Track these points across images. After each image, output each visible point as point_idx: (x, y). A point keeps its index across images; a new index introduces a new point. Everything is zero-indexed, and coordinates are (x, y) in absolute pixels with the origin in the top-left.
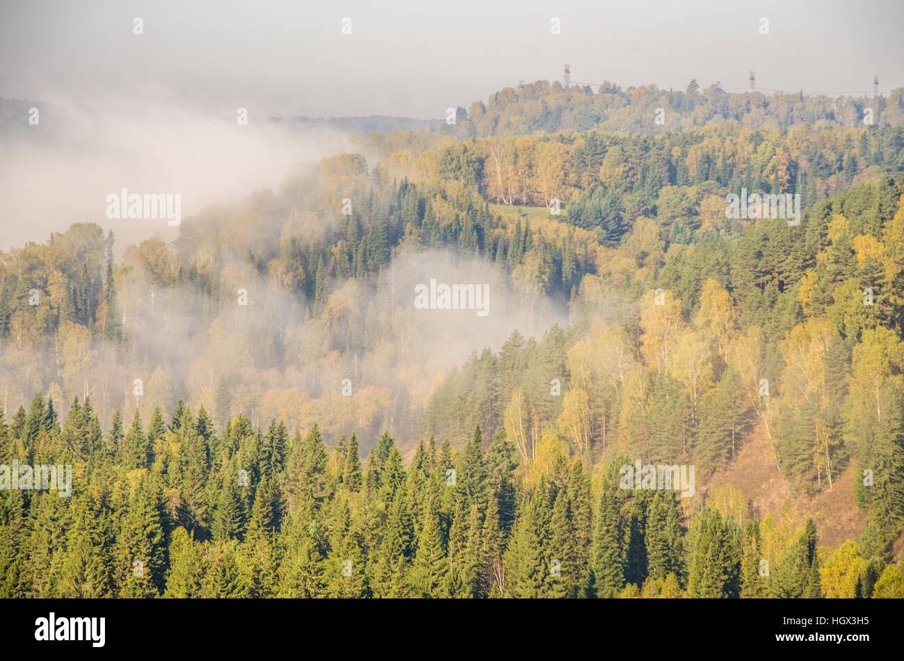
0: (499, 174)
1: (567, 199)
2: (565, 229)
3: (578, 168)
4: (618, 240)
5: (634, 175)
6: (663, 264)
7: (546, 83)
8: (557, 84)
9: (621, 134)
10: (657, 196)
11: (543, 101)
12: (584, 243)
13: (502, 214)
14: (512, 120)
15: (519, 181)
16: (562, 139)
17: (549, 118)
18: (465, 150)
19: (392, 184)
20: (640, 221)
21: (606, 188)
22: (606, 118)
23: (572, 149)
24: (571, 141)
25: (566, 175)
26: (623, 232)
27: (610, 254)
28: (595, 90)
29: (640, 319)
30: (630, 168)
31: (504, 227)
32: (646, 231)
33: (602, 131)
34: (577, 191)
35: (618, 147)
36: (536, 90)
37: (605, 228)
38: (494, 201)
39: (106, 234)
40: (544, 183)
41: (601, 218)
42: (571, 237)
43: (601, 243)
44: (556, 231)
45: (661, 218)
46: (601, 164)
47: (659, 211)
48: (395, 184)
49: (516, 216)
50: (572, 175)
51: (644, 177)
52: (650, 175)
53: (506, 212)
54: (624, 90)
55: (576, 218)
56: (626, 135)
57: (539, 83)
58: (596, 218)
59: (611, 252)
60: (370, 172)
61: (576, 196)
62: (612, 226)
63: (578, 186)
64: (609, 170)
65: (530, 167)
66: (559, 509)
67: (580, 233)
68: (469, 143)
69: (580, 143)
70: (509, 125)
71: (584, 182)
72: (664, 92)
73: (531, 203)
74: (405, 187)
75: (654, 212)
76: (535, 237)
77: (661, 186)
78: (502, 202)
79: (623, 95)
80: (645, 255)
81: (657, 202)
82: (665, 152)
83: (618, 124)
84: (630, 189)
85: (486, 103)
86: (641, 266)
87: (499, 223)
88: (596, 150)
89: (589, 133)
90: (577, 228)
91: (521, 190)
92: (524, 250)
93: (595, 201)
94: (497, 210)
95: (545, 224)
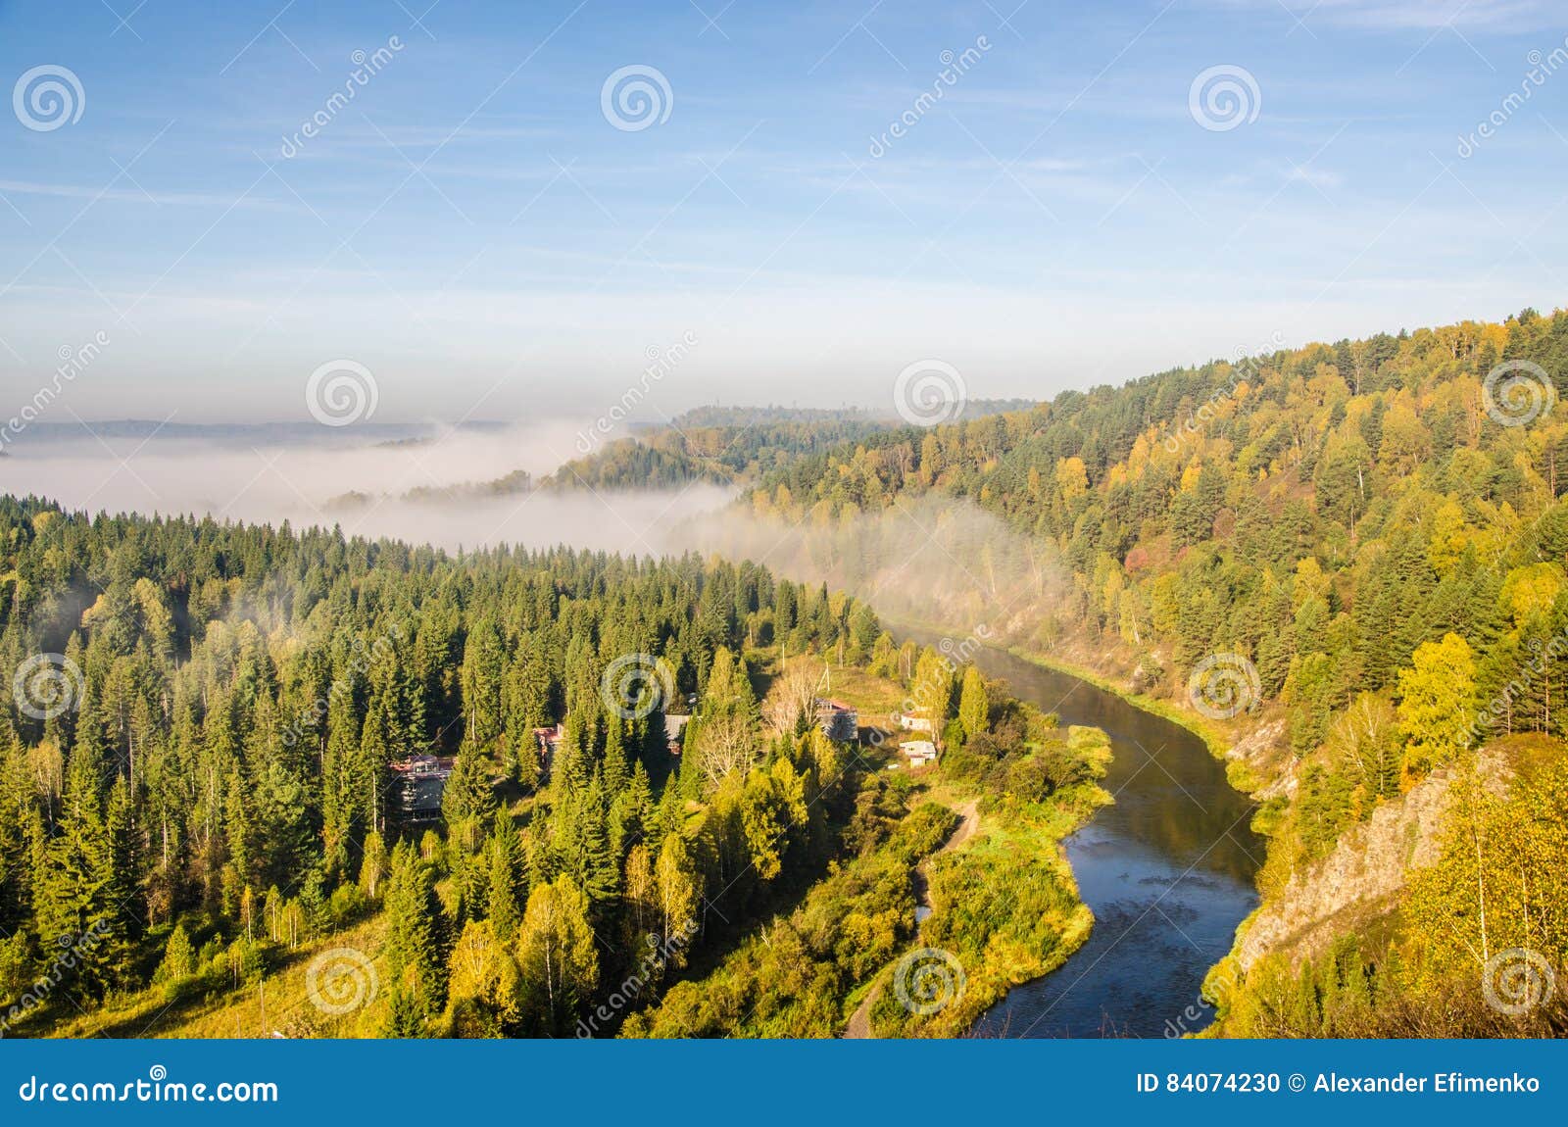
0: (691, 442)
1: (720, 453)
2: (720, 466)
3: (725, 440)
4: (742, 470)
5: (748, 443)
6: (761, 479)
7: (709, 407)
8: (714, 407)
9: (742, 426)
10: (758, 451)
11: (709, 414)
12: (728, 472)
14: (696, 422)
15: (700, 447)
16: (717, 429)
17: (711, 420)
18: (677, 434)
20: (751, 462)
21: (736, 449)
22: (735, 420)
23: (722, 432)
24: (721, 429)
25: (719, 443)
26: (744, 467)
28: (730, 409)
29: (753, 502)
30: (746, 440)
31: (694, 466)
32: (754, 466)
33: (734, 424)
34: (724, 450)
35: (741, 432)
36: (704, 409)
37: (736, 465)
38: (690, 455)
40: (711, 448)
41: (735, 461)
42: (723, 469)
43: (735, 471)
44: (716, 467)
45: (760, 460)
46: (734, 438)
47: (759, 457)
48: (647, 450)
49: (699, 461)
50: (722, 443)
51: (752, 444)
52: (754, 443)
53: (694, 459)
54: (742, 408)
55: (725, 461)
56: (744, 426)
57: (706, 407)
58: (733, 461)
59: (739, 475)
60: (637, 445)
61: (724, 452)
62: (740, 464)
63: (725, 448)
64: (737, 441)
65: (704, 440)
66: (721, 583)
67: (726, 467)
68: (678, 432)
69: (725, 430)
70: (694, 424)
71: (727, 446)
72: (759, 409)
73: (705, 455)
74: (652, 450)
75: (756, 458)
76: (708, 470)
77: (759, 447)
78: (693, 456)
79: (742, 410)
80: (753, 476)
81: (758, 454)
82: (760, 433)
83: (740, 422)
84: (746, 449)
85: (685, 415)
86: (752, 480)
87: (691, 464)
88: (731, 433)
89: (728, 426)
90: (725, 465)
91: (701, 451)
92: (703, 475)
93: (732, 454)
94: (691, 459)
95: (711, 464)
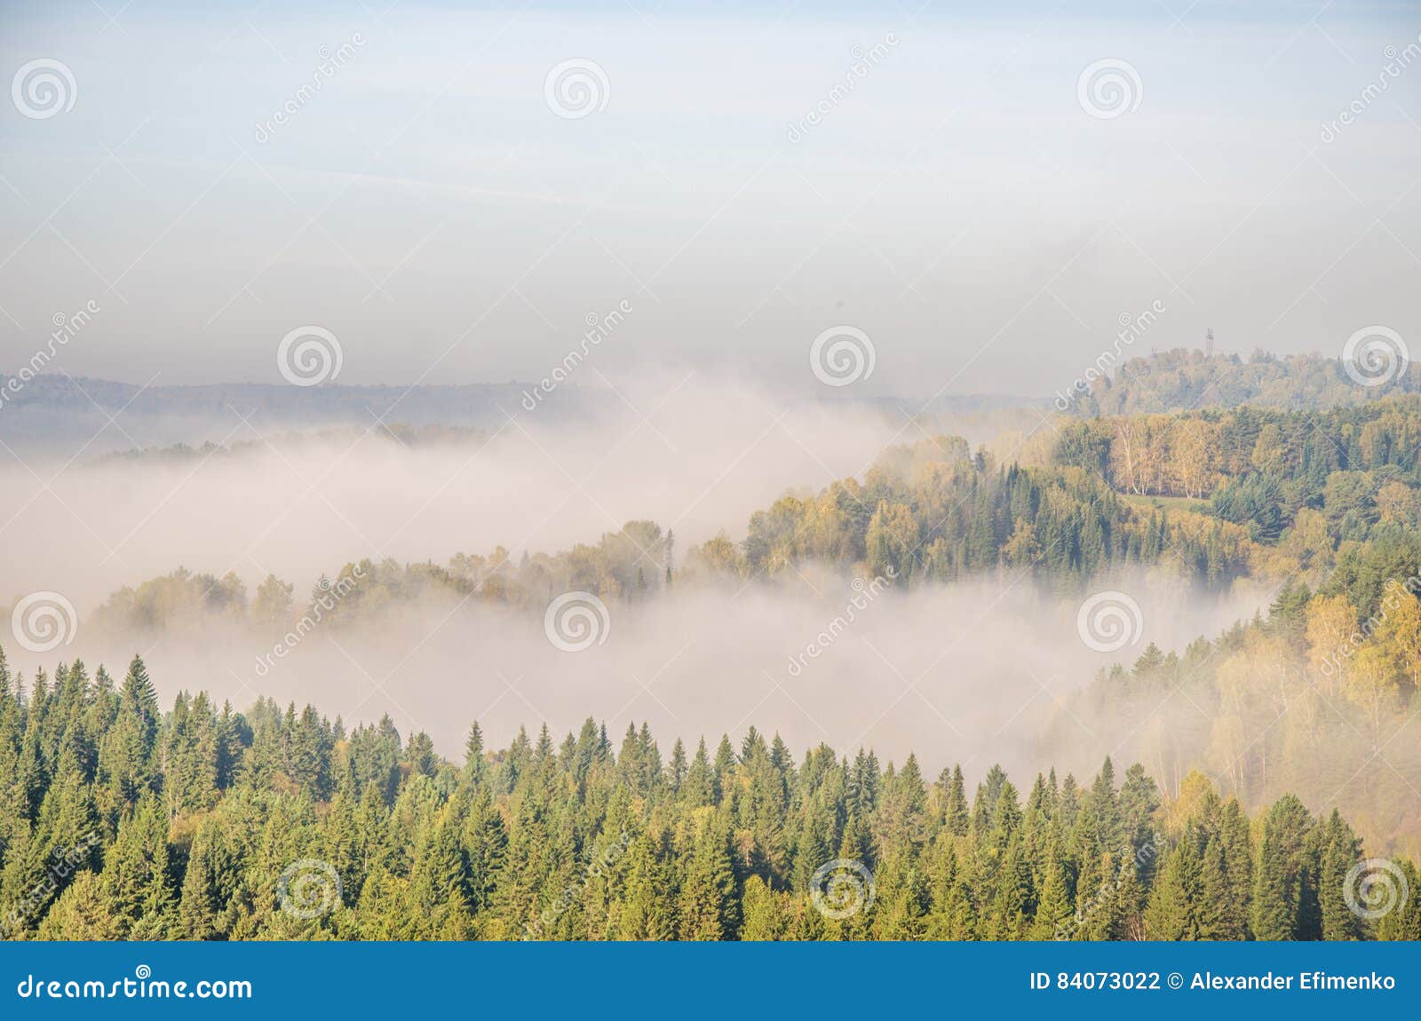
0: (1130, 458)
1: (1211, 487)
2: (1210, 522)
3: (1226, 450)
4: (1276, 536)
5: (1295, 458)
6: (1332, 565)
7: (1184, 351)
8: (1198, 353)
9: (1278, 410)
10: (1324, 484)
11: (1181, 373)
12: (1234, 541)
13: (1133, 506)
14: (1143, 395)
15: (1153, 467)
16: (1205, 416)
17: (1188, 391)
18: (1087, 430)
19: (999, 471)
20: (1304, 514)
21: (1260, 474)
22: (1259, 392)
23: (1218, 427)
24: (1217, 419)
25: (1211, 458)
26: (1282, 527)
27: (1266, 553)
28: (1245, 360)
29: (1306, 630)
30: (1290, 451)
31: (1135, 521)
32: (1311, 524)
33: (1255, 404)
34: (1224, 478)
35: (1274, 425)
36: (1171, 360)
37: (1259, 521)
38: (1123, 490)
39: (664, 535)
40: (1184, 468)
41: (1254, 511)
42: (1218, 533)
43: (1254, 540)
44: (1200, 526)
45: (1330, 510)
46: (1254, 445)
47: (1327, 500)
48: (1003, 471)
49: (1150, 508)
50: (1218, 459)
51: (1307, 461)
52: (1314, 457)
53: (1135, 503)
54: (1280, 359)
55: (1225, 510)
56: (1285, 411)
57: (1175, 351)
58: (1249, 510)
59: (1267, 550)
60: (973, 458)
61: (1224, 483)
62: (1269, 519)
63: (1225, 472)
64: (1264, 454)
65: (1167, 449)
66: (1209, 862)
67: (1230, 527)
68: (1090, 422)
69: (1228, 420)
70: (1139, 402)
71: (1233, 466)
72: (1330, 361)
73: (1167, 492)
74: (1015, 474)
75: (1320, 502)
76: (1174, 533)
77: (1329, 471)
78: (1132, 492)
79: (1279, 365)
80: (1309, 553)
81: (1324, 491)
82: (1332, 431)
83: (1273, 397)
84: (1290, 475)
85: (1112, 376)
86: (1305, 567)
87: (1125, 516)
88: (1247, 427)
89: (1239, 409)
90: (1225, 522)
91: (1156, 478)
92: (1161, 548)
93: (1247, 488)
94: (1126, 501)
95: (1186, 517)
